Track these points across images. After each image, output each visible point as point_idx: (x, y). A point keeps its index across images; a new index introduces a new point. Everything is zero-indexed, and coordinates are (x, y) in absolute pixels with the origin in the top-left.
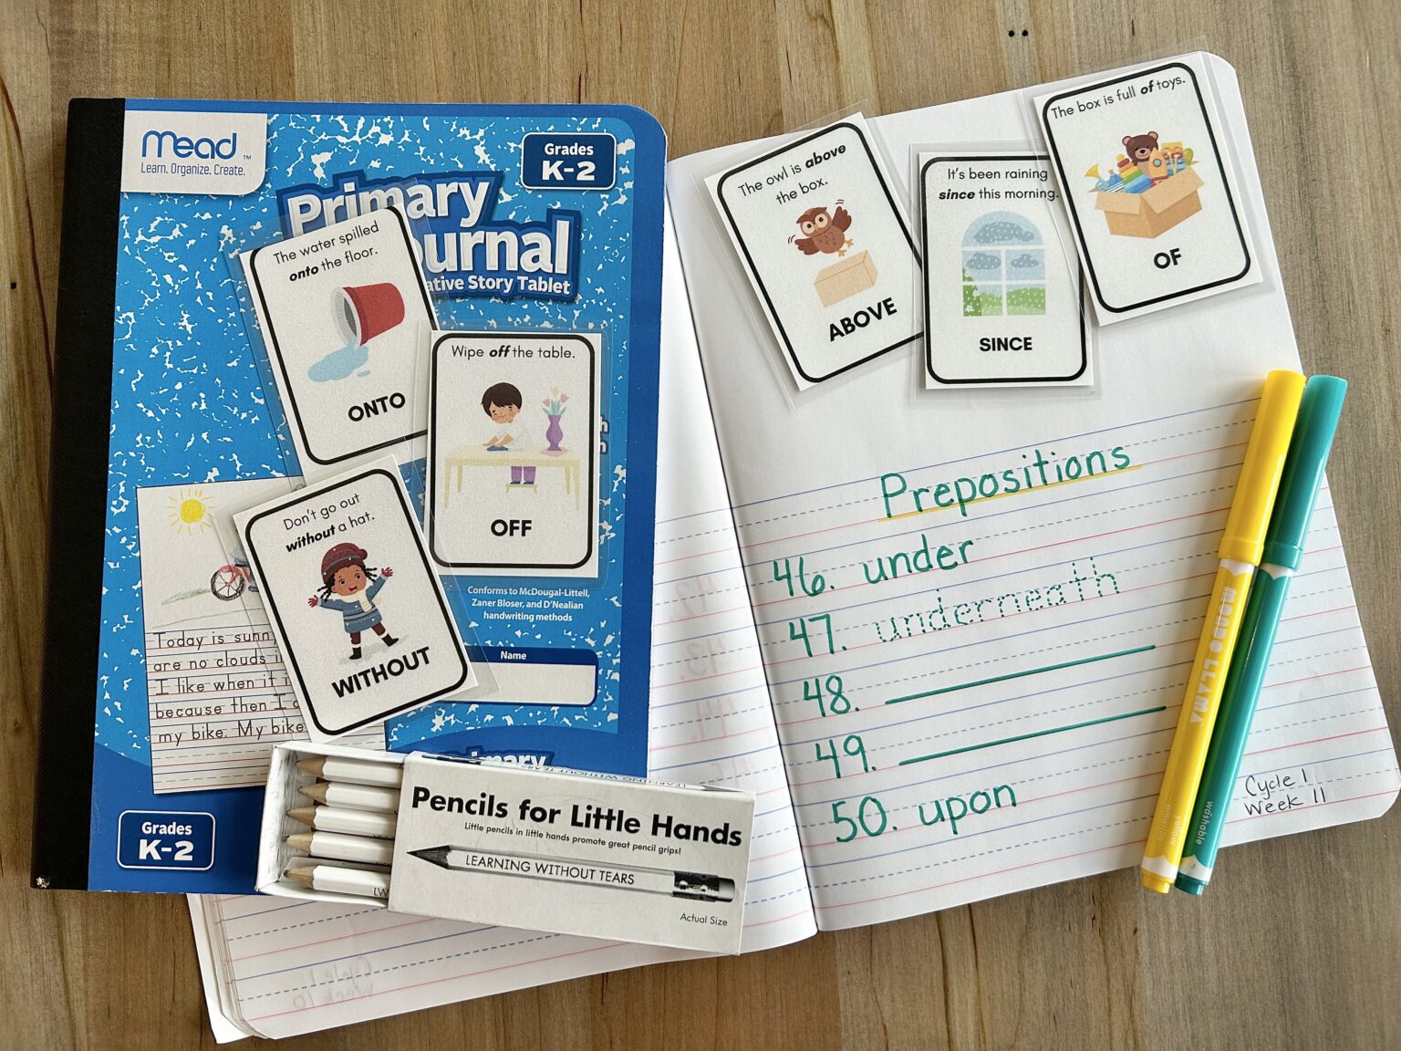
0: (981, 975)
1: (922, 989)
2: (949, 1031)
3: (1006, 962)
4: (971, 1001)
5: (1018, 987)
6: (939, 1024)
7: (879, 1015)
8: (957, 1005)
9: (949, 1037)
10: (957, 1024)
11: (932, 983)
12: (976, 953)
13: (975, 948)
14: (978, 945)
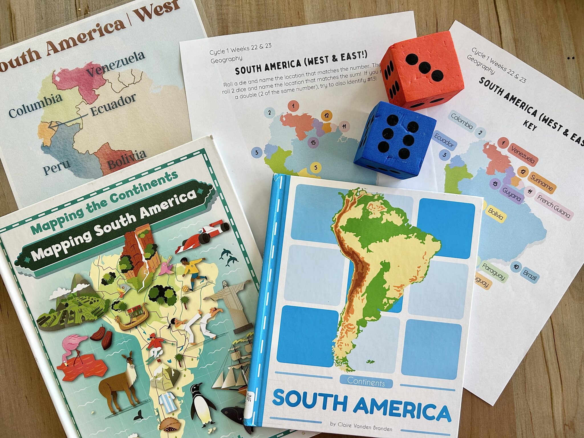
0: (564, 394)
1: (544, 399)
2: (553, 413)
3: (572, 389)
4: (560, 403)
5: (576, 397)
6: (549, 411)
7: (528, 408)
8: (555, 403)
9: (553, 415)
10: (556, 411)
11: (547, 397)
12: (562, 386)
13: (562, 384)
14: (563, 383)
